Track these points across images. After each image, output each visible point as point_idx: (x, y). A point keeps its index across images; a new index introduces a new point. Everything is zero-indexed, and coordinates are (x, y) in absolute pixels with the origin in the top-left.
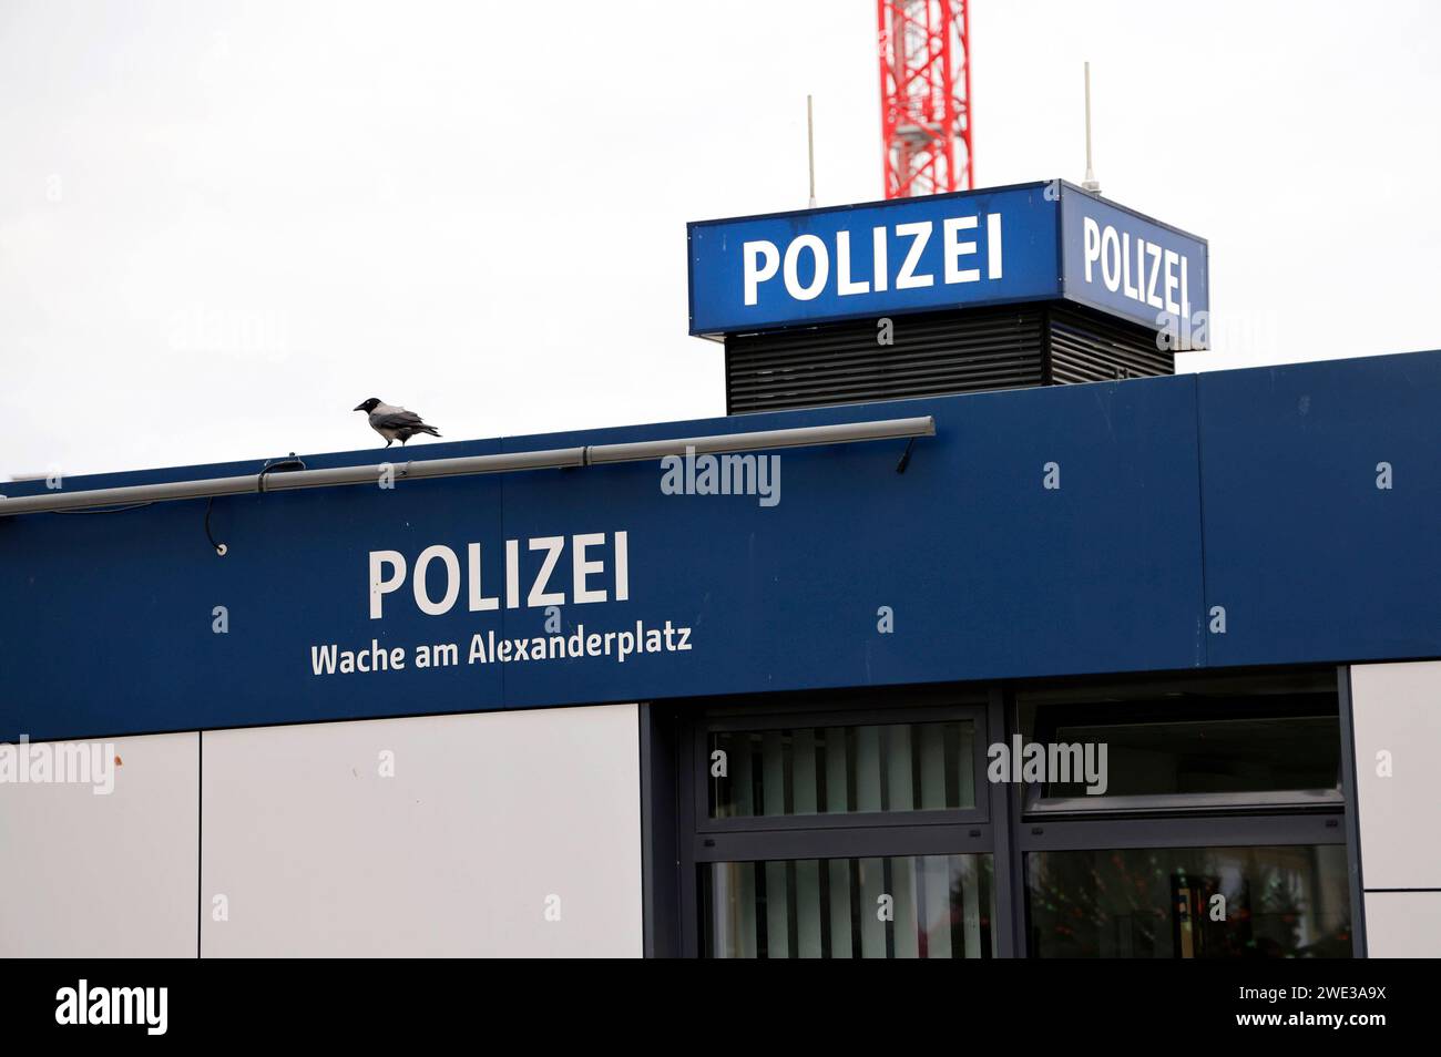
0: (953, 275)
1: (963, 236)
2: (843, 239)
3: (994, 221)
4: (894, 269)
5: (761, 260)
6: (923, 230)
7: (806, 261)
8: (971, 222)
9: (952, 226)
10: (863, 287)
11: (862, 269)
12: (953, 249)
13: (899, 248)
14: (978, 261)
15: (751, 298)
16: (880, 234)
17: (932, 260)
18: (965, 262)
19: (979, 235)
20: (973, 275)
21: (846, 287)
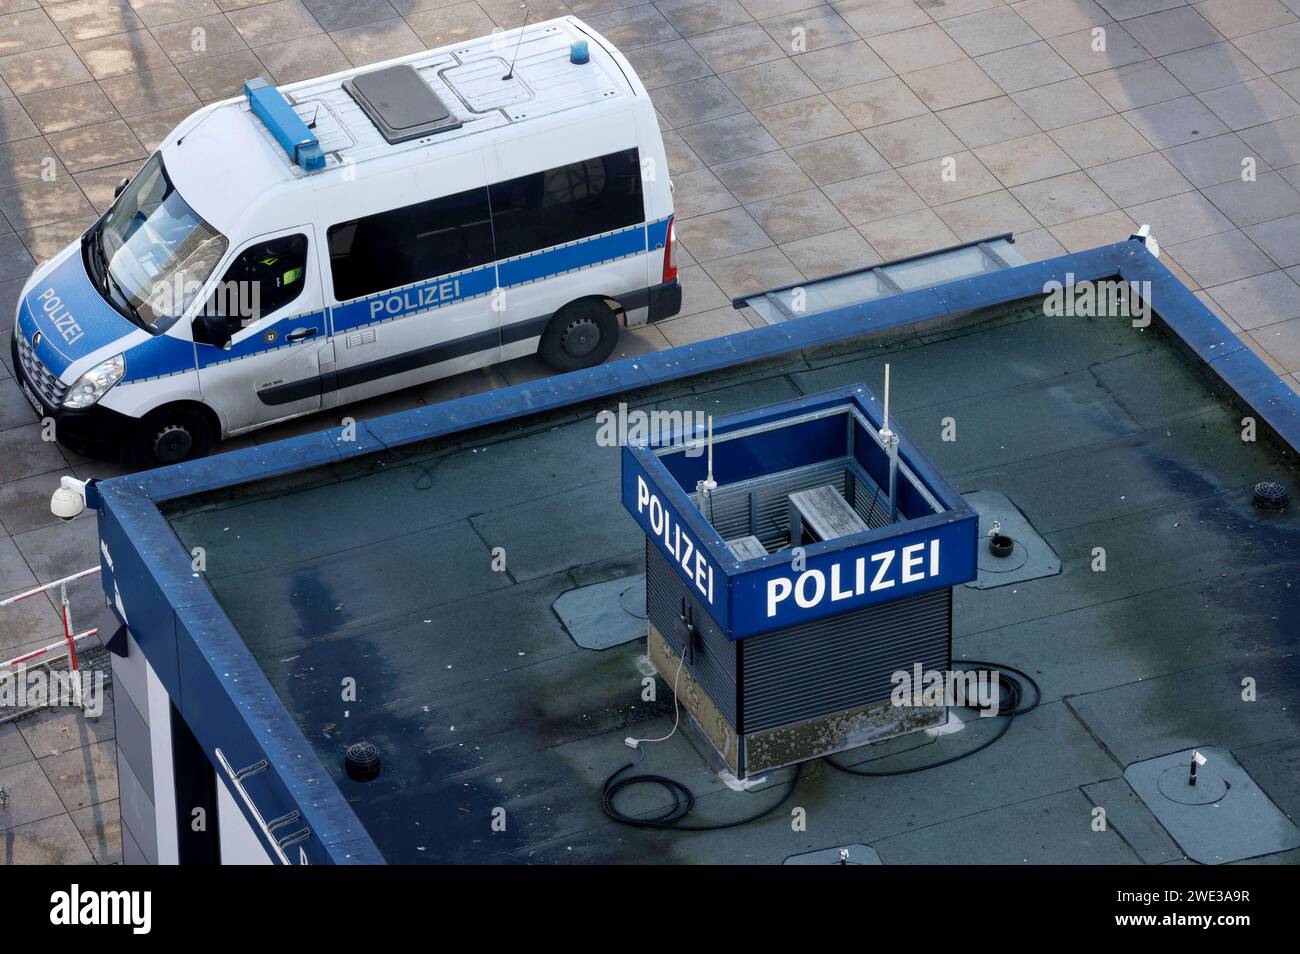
0: (907, 577)
1: (914, 555)
2: (836, 569)
3: (935, 545)
4: (869, 579)
5: (779, 589)
6: (888, 556)
7: (810, 584)
8: (920, 546)
9: (907, 551)
10: (849, 594)
11: (848, 582)
12: (907, 562)
13: (872, 569)
14: (925, 567)
15: (772, 611)
16: (860, 563)
17: (895, 570)
18: (914, 570)
19: (925, 554)
20: (921, 576)
21: (837, 595)
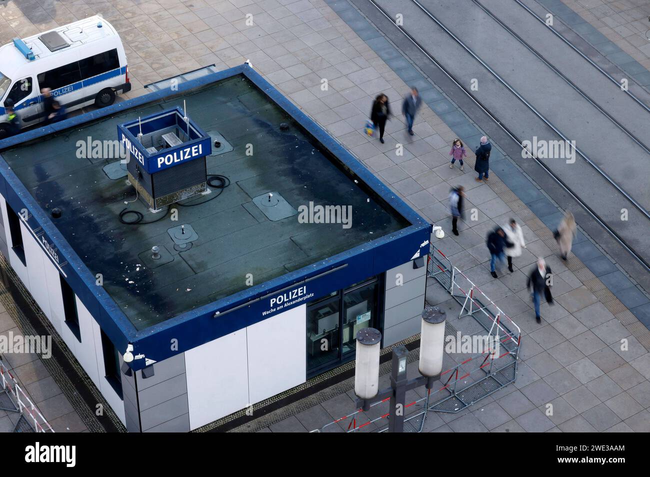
0: (194, 155)
1: (195, 149)
2: (175, 154)
3: (200, 146)
4: (184, 156)
5: (161, 160)
6: (189, 150)
7: (169, 159)
8: (197, 146)
9: (193, 148)
10: (179, 160)
11: (178, 157)
12: (194, 151)
13: (184, 153)
14: (198, 152)
15: (159, 166)
16: (181, 152)
17: (190, 153)
18: (195, 153)
19: (198, 148)
20: (197, 154)
21: (176, 161)
